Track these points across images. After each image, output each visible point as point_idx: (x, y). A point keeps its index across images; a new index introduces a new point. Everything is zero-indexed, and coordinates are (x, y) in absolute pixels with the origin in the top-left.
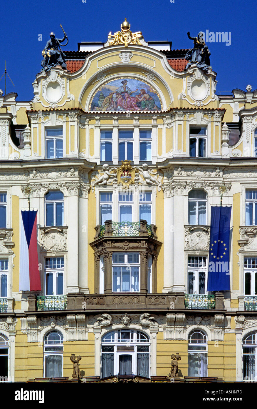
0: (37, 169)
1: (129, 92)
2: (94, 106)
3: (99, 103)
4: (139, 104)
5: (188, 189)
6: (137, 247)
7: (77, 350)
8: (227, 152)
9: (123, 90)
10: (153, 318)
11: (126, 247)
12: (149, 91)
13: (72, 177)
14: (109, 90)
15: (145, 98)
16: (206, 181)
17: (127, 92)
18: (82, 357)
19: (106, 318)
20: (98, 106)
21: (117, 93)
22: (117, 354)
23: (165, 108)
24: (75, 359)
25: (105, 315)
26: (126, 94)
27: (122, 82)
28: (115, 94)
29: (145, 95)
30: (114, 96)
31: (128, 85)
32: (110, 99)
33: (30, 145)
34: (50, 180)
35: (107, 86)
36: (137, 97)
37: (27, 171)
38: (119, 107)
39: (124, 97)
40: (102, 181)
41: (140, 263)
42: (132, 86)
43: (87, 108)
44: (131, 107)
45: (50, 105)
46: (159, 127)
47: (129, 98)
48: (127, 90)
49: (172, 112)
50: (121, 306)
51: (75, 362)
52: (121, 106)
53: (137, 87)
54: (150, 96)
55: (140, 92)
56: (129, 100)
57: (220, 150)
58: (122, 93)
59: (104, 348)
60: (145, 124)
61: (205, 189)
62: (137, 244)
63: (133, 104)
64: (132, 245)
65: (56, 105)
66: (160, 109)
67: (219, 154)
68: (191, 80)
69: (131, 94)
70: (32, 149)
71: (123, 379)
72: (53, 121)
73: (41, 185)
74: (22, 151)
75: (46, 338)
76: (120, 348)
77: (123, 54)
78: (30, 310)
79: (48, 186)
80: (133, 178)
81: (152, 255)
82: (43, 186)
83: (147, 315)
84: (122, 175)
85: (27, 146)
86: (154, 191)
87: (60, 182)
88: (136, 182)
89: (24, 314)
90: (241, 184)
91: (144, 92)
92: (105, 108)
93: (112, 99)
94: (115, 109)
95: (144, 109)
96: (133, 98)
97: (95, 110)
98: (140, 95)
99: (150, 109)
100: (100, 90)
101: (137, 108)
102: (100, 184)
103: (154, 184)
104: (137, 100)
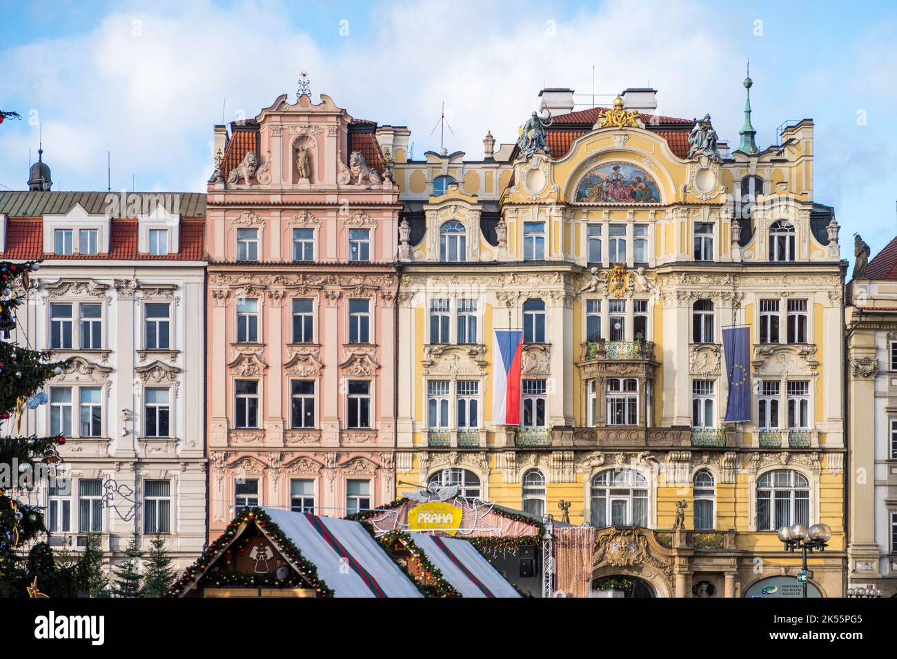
1: (622, 180)
2: (580, 196)
3: (587, 192)
4: (633, 195)
5: (695, 299)
6: (636, 372)
7: (566, 494)
8: (736, 254)
9: (614, 178)
10: (654, 457)
11: (622, 372)
13: (555, 285)
14: (598, 177)
15: (640, 187)
16: (715, 291)
17: (619, 180)
18: (571, 503)
19: (599, 457)
20: (585, 196)
22: (609, 499)
23: (665, 201)
24: (564, 506)
25: (598, 453)
26: (618, 182)
27: (614, 169)
29: (641, 184)
30: (605, 184)
31: (621, 171)
34: (531, 287)
35: (597, 173)
36: (631, 186)
37: (502, 275)
38: (610, 198)
39: (615, 185)
40: (590, 288)
41: (638, 390)
43: (572, 201)
44: (625, 197)
45: (531, 197)
46: (657, 222)
47: (621, 186)
48: (619, 177)
50: (616, 443)
51: (563, 509)
52: (613, 196)
53: (631, 174)
54: (647, 186)
55: (634, 180)
56: (622, 189)
57: (729, 252)
58: (614, 181)
59: (593, 492)
60: (641, 219)
61: (713, 300)
62: (635, 368)
63: (627, 194)
64: (629, 368)
65: (537, 196)
66: (658, 200)
67: (729, 257)
68: (696, 167)
69: (625, 182)
70: (509, 248)
71: (621, 530)
72: (532, 214)
73: (520, 292)
74: (496, 250)
75: (524, 478)
76: (613, 492)
77: (617, 137)
78: (508, 446)
79: (527, 293)
80: (627, 284)
81: (651, 380)
82: (522, 293)
83: (647, 453)
84: (613, 281)
86: (652, 300)
87: (542, 290)
88: (630, 288)
89: (500, 448)
90: (754, 293)
91: (639, 180)
92: (594, 199)
93: (602, 188)
94: (606, 201)
95: (639, 201)
96: (626, 187)
97: (583, 201)
98: (635, 184)
99: (647, 201)
100: (588, 177)
101: (632, 199)
102: (587, 291)
103: (651, 291)
104: (632, 190)
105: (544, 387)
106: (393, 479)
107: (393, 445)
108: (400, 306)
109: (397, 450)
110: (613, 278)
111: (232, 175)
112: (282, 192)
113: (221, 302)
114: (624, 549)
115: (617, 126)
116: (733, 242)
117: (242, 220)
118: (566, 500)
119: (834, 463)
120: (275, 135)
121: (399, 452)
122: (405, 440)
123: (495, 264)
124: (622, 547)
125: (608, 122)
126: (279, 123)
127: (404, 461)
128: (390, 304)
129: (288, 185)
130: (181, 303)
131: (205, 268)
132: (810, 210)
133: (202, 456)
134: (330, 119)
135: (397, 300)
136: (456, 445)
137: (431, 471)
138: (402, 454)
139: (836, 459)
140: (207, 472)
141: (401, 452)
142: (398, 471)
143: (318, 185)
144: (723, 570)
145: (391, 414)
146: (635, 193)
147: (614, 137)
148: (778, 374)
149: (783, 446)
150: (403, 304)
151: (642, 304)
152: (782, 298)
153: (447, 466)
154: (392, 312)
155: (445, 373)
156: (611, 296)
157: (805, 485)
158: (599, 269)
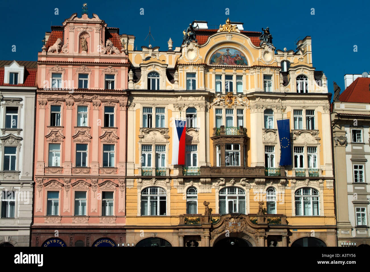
0: (183, 96)
1: (230, 55)
2: (211, 62)
3: (215, 60)
4: (236, 62)
5: (264, 109)
6: (239, 141)
7: (207, 198)
8: (283, 89)
9: (227, 54)
10: (248, 181)
11: (233, 141)
12: (241, 55)
13: (201, 100)
14: (220, 54)
15: (239, 59)
16: (273, 105)
17: (229, 55)
18: (210, 203)
19: (222, 181)
20: (214, 62)
21: (224, 56)
22: (227, 201)
23: (250, 65)
24: (206, 204)
25: (222, 179)
26: (229, 56)
27: (227, 50)
28: (223, 56)
29: (239, 57)
30: (223, 57)
31: (230, 52)
32: (220, 58)
33: (178, 82)
34: (190, 102)
35: (219, 52)
36: (235, 58)
37: (177, 96)
38: (225, 63)
39: (227, 58)
40: (217, 103)
41: (240, 150)
42: (232, 52)
43: (208, 63)
44: (232, 63)
45: (189, 61)
46: (247, 74)
47: (230, 58)
48: (229, 54)
49: (254, 67)
50: (230, 174)
51: (206, 206)
52: (226, 62)
53: (234, 53)
54: (241, 58)
55: (236, 55)
56: (230, 59)
57: (279, 88)
58: (227, 55)
59: (220, 198)
60: (240, 72)
61: (272, 109)
62: (238, 139)
63: (233, 61)
64: (236, 139)
65: (192, 61)
66: (247, 65)
67: (279, 90)
68: (263, 51)
69: (231, 56)
70: (179, 84)
71: (234, 215)
72: (191, 69)
73: (185, 104)
74: (173, 85)
75: (187, 191)
76: (229, 198)
77: (228, 36)
78: (180, 175)
79: (188, 105)
80: (234, 102)
81: (245, 145)
82: (185, 105)
83: (245, 179)
84: (227, 100)
85: (176, 82)
86: (245, 109)
87: (195, 103)
88: (235, 104)
89: (176, 177)
90: (291, 106)
91: (238, 56)
92: (218, 63)
93: (221, 59)
94: (223, 64)
95: (238, 65)
96: (232, 58)
97: (213, 64)
98: (236, 57)
99: (242, 65)
100: (215, 54)
101: (235, 64)
102: (215, 104)
103: (245, 105)
104: (235, 60)
105: (196, 148)
106: (124, 191)
107: (125, 175)
108: (129, 110)
109: (126, 178)
110: (227, 99)
111: (50, 49)
112: (74, 57)
113: (43, 107)
114: (235, 224)
115: (228, 31)
116: (280, 83)
117: (54, 69)
118: (207, 201)
119: (329, 184)
120: (71, 31)
121: (128, 178)
122: (130, 173)
123: (173, 91)
124: (234, 224)
125: (223, 29)
126: (73, 26)
127: (129, 183)
128: (124, 108)
129: (76, 54)
130: (23, 107)
131: (36, 90)
132: (314, 71)
133: (31, 180)
134: (97, 25)
135: (128, 106)
136: (155, 175)
137: (143, 188)
138: (129, 179)
139: (330, 182)
140: (34, 188)
141: (129, 178)
142: (127, 187)
143: (90, 54)
144: (281, 234)
145: (124, 160)
146: (236, 61)
147: (226, 36)
148: (303, 143)
149: (306, 176)
150: (130, 109)
151: (241, 111)
152: (303, 109)
153: (150, 185)
154: (125, 112)
155: (150, 141)
156: (227, 107)
157: (316, 194)
158: (221, 94)
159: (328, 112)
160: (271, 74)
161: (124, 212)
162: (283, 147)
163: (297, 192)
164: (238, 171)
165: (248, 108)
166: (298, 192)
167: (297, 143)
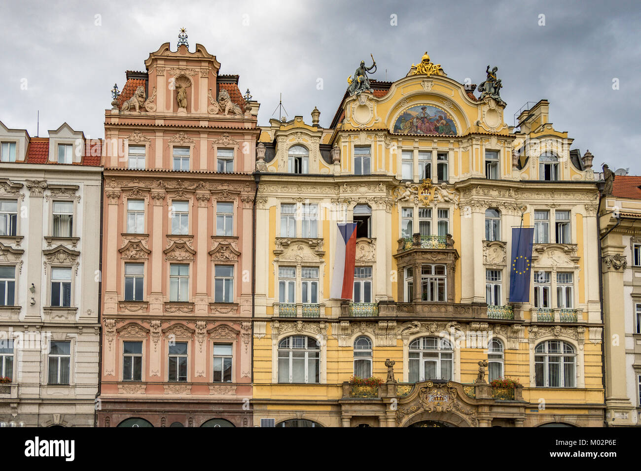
0: (348, 183)
1: (428, 118)
2: (397, 128)
3: (401, 126)
4: (437, 129)
5: (486, 207)
6: (445, 259)
7: (392, 355)
8: (517, 175)
9: (422, 116)
10: (459, 326)
11: (433, 260)
12: (446, 118)
13: (381, 192)
14: (410, 115)
15: (442, 123)
16: (501, 201)
17: (426, 118)
19: (416, 326)
20: (400, 129)
21: (417, 118)
22: (422, 360)
23: (461, 132)
24: (389, 364)
25: (416, 323)
27: (422, 109)
28: (415, 119)
29: (442, 121)
30: (415, 120)
31: (428, 111)
32: (411, 123)
33: (340, 162)
34: (360, 195)
35: (409, 111)
36: (435, 122)
37: (338, 185)
38: (419, 131)
39: (423, 122)
40: (405, 198)
41: (446, 274)
42: (431, 113)
43: (391, 130)
44: (431, 131)
45: (360, 126)
46: (455, 150)
47: (428, 122)
48: (426, 116)
49: (469, 136)
50: (429, 315)
51: (389, 367)
52: (421, 129)
53: (435, 113)
54: (447, 123)
55: (438, 118)
56: (428, 124)
57: (511, 174)
58: (422, 118)
59: (411, 354)
60: (443, 147)
61: (500, 208)
62: (444, 257)
63: (432, 128)
64: (440, 257)
65: (365, 126)
66: (456, 133)
67: (511, 176)
69: (430, 119)
70: (342, 165)
71: (437, 383)
72: (363, 139)
73: (351, 199)
74: (331, 167)
75: (355, 343)
76: (425, 355)
77: (425, 83)
78: (343, 316)
79: (357, 199)
80: (433, 196)
82: (353, 199)
83: (454, 323)
84: (422, 193)
85: (336, 162)
86: (452, 208)
87: (368, 197)
88: (435, 199)
89: (336, 319)
90: (530, 204)
91: (441, 118)
92: (407, 130)
94: (416, 132)
95: (442, 133)
96: (431, 123)
97: (398, 132)
98: (438, 121)
99: (447, 133)
100: (403, 114)
101: (436, 132)
102: (402, 200)
103: (452, 201)
104: (436, 125)
105: (370, 272)
106: (250, 343)
107: (251, 316)
108: (257, 207)
109: (253, 320)
110: (421, 191)
111: (125, 105)
112: (164, 118)
113: (113, 201)
114: (439, 398)
116: (513, 165)
117: (132, 138)
119: (595, 335)
120: (159, 74)
121: (256, 321)
122: (261, 312)
123: (332, 176)
124: (437, 397)
126: (164, 66)
127: (260, 329)
128: (251, 204)
129: (170, 113)
130: (82, 201)
131: (102, 173)
133: (97, 322)
134: (203, 64)
135: (255, 202)
136: (301, 316)
137: (281, 338)
138: (259, 323)
139: (596, 332)
140: (101, 335)
141: (258, 321)
142: (255, 336)
143: (194, 113)
144: (515, 417)
145: (250, 292)
146: (438, 128)
147: (423, 83)
148: (549, 266)
149: (556, 321)
150: (259, 206)
151: (444, 212)
152: (551, 209)
153: (294, 333)
154: (251, 211)
155: (293, 261)
156: (420, 205)
157: (571, 352)
158: (411, 183)
159: (594, 214)
160: (497, 148)
161: (250, 376)
162: (517, 272)
163: (539, 347)
164: (443, 309)
165: (456, 207)
166: (541, 348)
167: (539, 266)
